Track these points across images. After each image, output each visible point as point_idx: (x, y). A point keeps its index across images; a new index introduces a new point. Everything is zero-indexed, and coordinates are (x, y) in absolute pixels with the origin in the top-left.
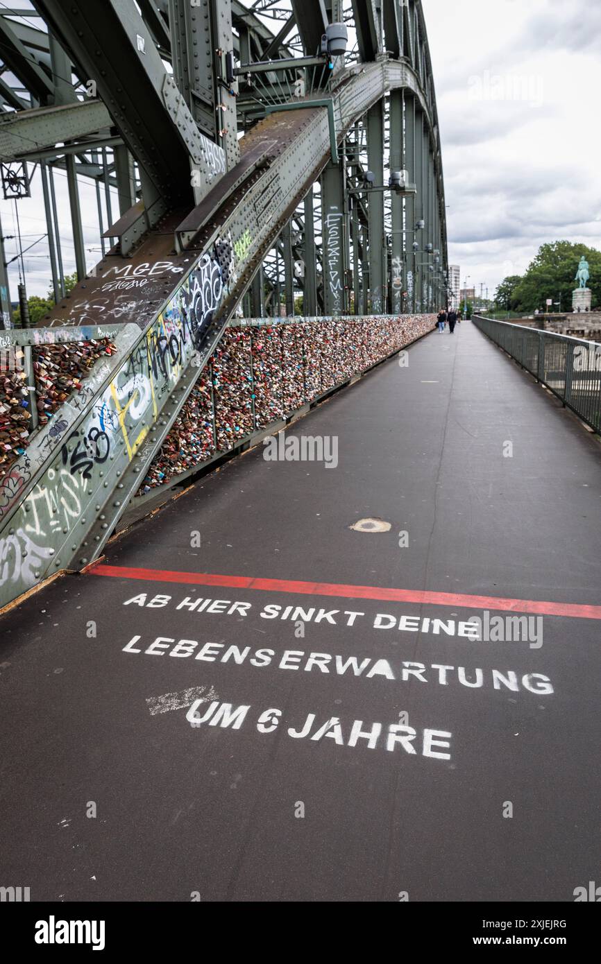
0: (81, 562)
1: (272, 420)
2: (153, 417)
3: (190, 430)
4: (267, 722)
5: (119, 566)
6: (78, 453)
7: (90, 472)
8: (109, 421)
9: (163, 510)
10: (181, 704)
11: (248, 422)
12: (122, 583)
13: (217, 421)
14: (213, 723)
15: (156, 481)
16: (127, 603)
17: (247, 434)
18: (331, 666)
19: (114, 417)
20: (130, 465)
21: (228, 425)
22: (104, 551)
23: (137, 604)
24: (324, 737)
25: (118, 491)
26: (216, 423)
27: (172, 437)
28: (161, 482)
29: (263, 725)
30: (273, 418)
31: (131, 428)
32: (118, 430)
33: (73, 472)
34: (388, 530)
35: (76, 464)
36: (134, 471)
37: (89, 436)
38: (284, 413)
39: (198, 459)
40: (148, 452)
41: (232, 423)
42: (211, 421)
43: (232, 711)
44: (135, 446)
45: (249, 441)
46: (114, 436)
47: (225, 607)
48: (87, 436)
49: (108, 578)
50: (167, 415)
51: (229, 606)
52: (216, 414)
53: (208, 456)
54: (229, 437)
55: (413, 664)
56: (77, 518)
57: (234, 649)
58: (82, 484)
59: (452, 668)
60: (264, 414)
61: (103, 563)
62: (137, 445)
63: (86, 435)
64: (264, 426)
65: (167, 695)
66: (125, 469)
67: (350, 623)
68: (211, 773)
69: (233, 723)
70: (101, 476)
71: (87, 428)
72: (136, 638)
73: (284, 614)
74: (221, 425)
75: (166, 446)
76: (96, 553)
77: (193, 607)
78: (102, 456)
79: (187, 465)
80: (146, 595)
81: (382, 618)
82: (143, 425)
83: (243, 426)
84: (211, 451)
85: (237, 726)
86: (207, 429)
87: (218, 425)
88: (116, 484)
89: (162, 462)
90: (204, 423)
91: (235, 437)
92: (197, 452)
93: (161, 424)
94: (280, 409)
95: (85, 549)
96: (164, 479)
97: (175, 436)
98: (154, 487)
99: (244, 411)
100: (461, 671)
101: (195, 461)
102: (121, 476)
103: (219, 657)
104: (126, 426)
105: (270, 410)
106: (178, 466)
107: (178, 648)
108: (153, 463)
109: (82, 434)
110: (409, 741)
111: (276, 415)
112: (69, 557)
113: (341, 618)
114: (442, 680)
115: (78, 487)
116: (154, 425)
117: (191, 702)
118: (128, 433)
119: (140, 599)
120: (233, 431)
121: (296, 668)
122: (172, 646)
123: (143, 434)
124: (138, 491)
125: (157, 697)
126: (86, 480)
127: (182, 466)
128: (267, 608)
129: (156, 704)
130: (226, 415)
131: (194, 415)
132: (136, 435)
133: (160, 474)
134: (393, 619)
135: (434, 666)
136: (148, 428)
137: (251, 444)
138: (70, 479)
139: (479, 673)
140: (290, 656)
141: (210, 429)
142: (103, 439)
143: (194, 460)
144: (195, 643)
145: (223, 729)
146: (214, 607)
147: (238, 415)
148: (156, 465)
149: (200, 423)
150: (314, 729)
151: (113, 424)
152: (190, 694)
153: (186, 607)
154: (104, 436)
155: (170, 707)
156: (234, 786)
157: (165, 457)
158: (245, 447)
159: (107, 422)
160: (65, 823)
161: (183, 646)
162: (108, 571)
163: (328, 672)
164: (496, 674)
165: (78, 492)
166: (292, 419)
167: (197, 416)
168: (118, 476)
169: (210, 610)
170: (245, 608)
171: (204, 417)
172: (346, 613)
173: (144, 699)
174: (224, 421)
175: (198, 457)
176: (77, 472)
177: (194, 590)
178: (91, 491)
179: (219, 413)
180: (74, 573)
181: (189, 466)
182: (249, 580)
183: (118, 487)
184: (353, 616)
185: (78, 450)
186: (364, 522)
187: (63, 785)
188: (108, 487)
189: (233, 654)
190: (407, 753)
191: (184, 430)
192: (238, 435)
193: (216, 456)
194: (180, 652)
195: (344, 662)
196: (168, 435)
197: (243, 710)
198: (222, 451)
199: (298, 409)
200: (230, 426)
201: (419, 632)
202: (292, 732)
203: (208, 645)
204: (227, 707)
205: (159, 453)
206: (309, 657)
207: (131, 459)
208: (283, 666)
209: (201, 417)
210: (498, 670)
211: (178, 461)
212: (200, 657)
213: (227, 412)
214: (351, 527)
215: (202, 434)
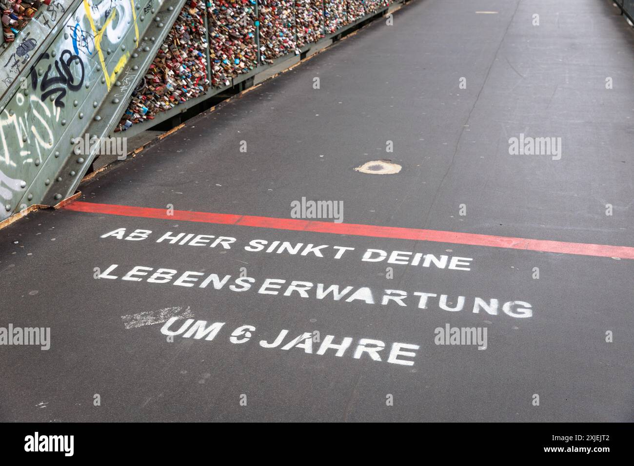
0: (55, 198)
1: (281, 54)
2: (135, 41)
3: (178, 59)
4: (240, 335)
5: (97, 202)
6: (48, 79)
7: (63, 100)
8: (84, 44)
9: (147, 150)
10: (156, 320)
11: (250, 54)
12: (101, 218)
13: (212, 51)
14: (187, 335)
15: (138, 116)
16: (104, 236)
17: (250, 69)
18: (312, 292)
19: (89, 39)
20: (108, 96)
21: (225, 56)
22: (81, 188)
23: (116, 237)
24: (294, 347)
25: (94, 123)
26: (211, 53)
27: (157, 66)
28: (145, 117)
29: (236, 338)
30: (283, 51)
31: (108, 53)
32: (93, 55)
33: (43, 98)
34: (398, 172)
35: (47, 90)
36: (113, 102)
37: (61, 59)
38: (298, 46)
39: (189, 95)
40: (128, 81)
41: (231, 55)
42: (205, 51)
43: (207, 327)
44: (114, 75)
45: (253, 78)
46: (90, 61)
47: (208, 241)
48: (58, 60)
49: (84, 214)
50: (151, 40)
51: (213, 241)
52: (210, 43)
53: (201, 91)
54: (226, 71)
55: (395, 292)
56: (49, 151)
57: (214, 277)
58: (55, 114)
59: (435, 295)
60: (271, 46)
61: (80, 199)
62: (116, 73)
63: (58, 58)
64: (271, 61)
65: (143, 313)
66: (103, 99)
67: (338, 256)
68: (182, 372)
69: (207, 335)
70: (75, 106)
71: (58, 50)
72: (113, 267)
73: (269, 248)
74: (216, 56)
75: (150, 77)
76: (70, 190)
77: (174, 240)
78: (76, 83)
79: (176, 100)
80: (125, 229)
81: (373, 252)
82: (123, 50)
83: (244, 59)
84: (204, 85)
85: (210, 338)
86: (200, 60)
87: (213, 56)
88: (93, 116)
89: (145, 94)
90: (196, 52)
91: (234, 72)
92: (187, 86)
93: (144, 50)
94: (292, 41)
95: (59, 184)
96: (148, 114)
97: (161, 65)
98: (136, 123)
99: (245, 40)
100: (443, 298)
101: (186, 96)
102: (98, 108)
103: (198, 284)
104: (103, 50)
105: (279, 41)
106: (165, 101)
107: (155, 275)
108: (133, 95)
109: (53, 56)
110: (377, 352)
111: (286, 48)
112: (41, 193)
113: (329, 253)
114: (422, 305)
115: (50, 116)
116: (136, 51)
117: (166, 319)
118: (105, 59)
119: (119, 233)
120: (231, 64)
121: (276, 293)
122: (150, 274)
123: (123, 61)
124: (118, 126)
125: (132, 314)
126: (59, 109)
127: (170, 101)
128: (253, 243)
129: (131, 320)
130: (223, 44)
131: (183, 42)
132: (116, 62)
133: (144, 108)
134: (383, 254)
135: (416, 294)
136: (129, 55)
137: (255, 82)
138: (41, 106)
139: (461, 300)
140: (271, 283)
141: (203, 60)
142: (77, 64)
143: (183, 95)
144: (174, 272)
145: (196, 340)
146: (196, 241)
147: (238, 45)
148: (138, 97)
149: (191, 52)
150: (286, 341)
151: (87, 47)
152: (166, 313)
153: (166, 241)
154: (78, 60)
155: (145, 322)
156: (203, 382)
157: (149, 90)
158: (248, 84)
159: (81, 45)
160: (43, 405)
161: (161, 273)
162: (85, 208)
163: (308, 297)
164: (479, 301)
165: (50, 121)
166: (307, 55)
167: (187, 44)
168: (95, 107)
169: (192, 243)
170: (229, 242)
171: (196, 45)
172: (335, 247)
173: (119, 316)
174: (221, 52)
175: (188, 92)
176: (48, 99)
177: (177, 226)
178: (64, 121)
179: (214, 41)
180: (48, 209)
181: (178, 103)
182: (237, 217)
183: (94, 120)
184: (342, 251)
185: (49, 74)
186: (372, 164)
187: (40, 378)
188: (83, 119)
189: (212, 281)
190: (373, 360)
191: (171, 59)
192: (238, 69)
193: (211, 93)
194: (158, 278)
195: (325, 289)
196: (152, 64)
197: (217, 327)
198: (218, 88)
199: (315, 42)
200: (228, 58)
201: (409, 266)
202: (264, 344)
203: (188, 273)
204: (202, 323)
205: (141, 85)
206: (290, 284)
207: (109, 89)
208: (262, 291)
209: (192, 45)
210: (482, 298)
211: (165, 95)
212: (178, 283)
213: (224, 40)
214: (357, 169)
215: (193, 65)
